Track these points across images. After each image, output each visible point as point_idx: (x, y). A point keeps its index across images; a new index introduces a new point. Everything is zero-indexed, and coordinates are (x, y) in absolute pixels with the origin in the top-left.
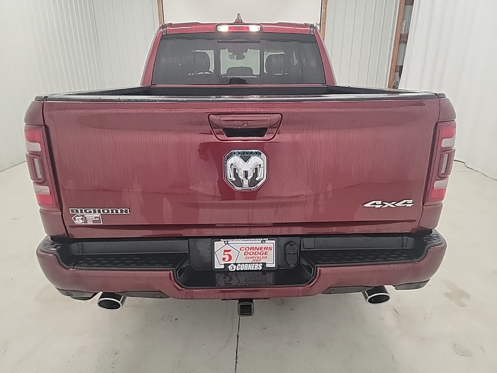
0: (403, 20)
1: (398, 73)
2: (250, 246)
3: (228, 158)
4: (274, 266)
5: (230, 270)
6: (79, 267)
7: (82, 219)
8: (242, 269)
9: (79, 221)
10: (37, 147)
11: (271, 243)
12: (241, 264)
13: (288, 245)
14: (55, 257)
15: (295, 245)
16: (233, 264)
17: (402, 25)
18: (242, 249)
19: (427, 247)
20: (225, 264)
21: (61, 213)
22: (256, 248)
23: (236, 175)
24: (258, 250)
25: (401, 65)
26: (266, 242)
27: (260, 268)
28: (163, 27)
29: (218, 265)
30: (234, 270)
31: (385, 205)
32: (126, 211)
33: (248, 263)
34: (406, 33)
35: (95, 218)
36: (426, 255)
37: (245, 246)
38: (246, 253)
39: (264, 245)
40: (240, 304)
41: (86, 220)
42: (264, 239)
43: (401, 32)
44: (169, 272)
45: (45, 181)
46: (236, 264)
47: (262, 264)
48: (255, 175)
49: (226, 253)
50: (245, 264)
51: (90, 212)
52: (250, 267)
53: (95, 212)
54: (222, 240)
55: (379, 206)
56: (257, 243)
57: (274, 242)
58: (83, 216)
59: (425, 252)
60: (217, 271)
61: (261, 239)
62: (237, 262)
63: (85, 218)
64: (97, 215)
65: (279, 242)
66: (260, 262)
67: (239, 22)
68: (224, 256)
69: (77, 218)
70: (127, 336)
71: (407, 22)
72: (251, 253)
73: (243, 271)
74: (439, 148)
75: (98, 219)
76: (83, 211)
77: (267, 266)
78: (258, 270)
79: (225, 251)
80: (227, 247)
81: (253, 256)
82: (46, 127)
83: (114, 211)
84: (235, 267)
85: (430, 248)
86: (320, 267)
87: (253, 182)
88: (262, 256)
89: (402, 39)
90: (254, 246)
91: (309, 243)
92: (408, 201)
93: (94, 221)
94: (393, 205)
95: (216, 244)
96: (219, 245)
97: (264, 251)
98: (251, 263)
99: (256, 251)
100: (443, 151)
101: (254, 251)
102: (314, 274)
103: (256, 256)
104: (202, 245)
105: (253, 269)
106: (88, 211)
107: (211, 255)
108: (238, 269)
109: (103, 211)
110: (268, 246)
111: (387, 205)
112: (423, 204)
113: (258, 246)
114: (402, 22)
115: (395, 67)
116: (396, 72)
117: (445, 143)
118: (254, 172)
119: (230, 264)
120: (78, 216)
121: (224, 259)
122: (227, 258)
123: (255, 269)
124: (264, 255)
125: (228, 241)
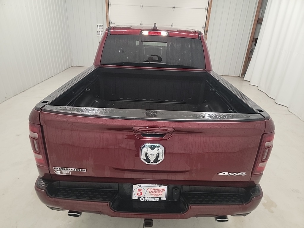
0: (260, 9)
1: (254, 43)
2: (153, 188)
3: (143, 148)
4: (165, 199)
5: (141, 200)
6: (58, 197)
7: (60, 172)
8: (147, 200)
9: (58, 173)
10: (36, 135)
11: (165, 188)
12: (147, 197)
13: (174, 189)
14: (45, 192)
15: (178, 190)
16: (143, 197)
17: (259, 12)
18: (148, 189)
19: (252, 197)
20: (138, 197)
21: (48, 168)
22: (156, 189)
23: (147, 156)
24: (157, 190)
25: (257, 38)
26: (162, 186)
27: (158, 200)
28: (108, 29)
29: (135, 197)
30: (143, 200)
31: (230, 174)
32: (85, 170)
33: (151, 197)
34: (261, 17)
35: (67, 172)
36: (251, 201)
37: (150, 188)
38: (151, 192)
39: (160, 188)
40: (145, 221)
41: (62, 173)
42: (161, 185)
43: (258, 17)
44: (107, 203)
45: (40, 152)
46: (144, 197)
47: (159, 198)
48: (158, 157)
49: (139, 191)
50: (149, 197)
51: (65, 169)
52: (152, 200)
53: (67, 169)
54: (137, 184)
55: (227, 175)
56: (157, 187)
57: (166, 186)
58: (61, 171)
59: (250, 199)
60: (133, 200)
61: (159, 185)
62: (145, 196)
63: (62, 172)
64: (69, 171)
65: (169, 187)
66: (158, 197)
67: (155, 28)
68: (138, 193)
69: (57, 171)
70: (83, 221)
71: (263, 10)
72: (153, 192)
73: (148, 201)
74: (263, 147)
75: (69, 173)
76: (61, 169)
77: (162, 199)
78: (156, 201)
79: (139, 190)
80: (140, 188)
81: (155, 193)
82: (41, 126)
83: (78, 170)
84: (144, 199)
85: (253, 198)
86: (191, 205)
87: (156, 160)
88: (159, 194)
89: (259, 21)
90: (155, 188)
91: (186, 188)
92: (243, 173)
93: (66, 174)
94: (235, 174)
95: (134, 186)
96: (135, 187)
97: (161, 191)
98: (153, 197)
99: (156, 191)
100: (266, 148)
101: (155, 191)
102: (188, 208)
103: (156, 193)
104: (126, 186)
105: (154, 200)
106: (63, 169)
107: (130, 191)
108: (145, 200)
109: (72, 170)
110: (163, 188)
111: (231, 174)
112: (252, 174)
113: (157, 188)
114: (260, 10)
115: (252, 39)
116: (253, 42)
117: (267, 144)
118: (157, 155)
119: (141, 197)
120: (57, 170)
121: (138, 194)
122: (140, 194)
123: (155, 200)
124: (160, 193)
125: (140, 185)
